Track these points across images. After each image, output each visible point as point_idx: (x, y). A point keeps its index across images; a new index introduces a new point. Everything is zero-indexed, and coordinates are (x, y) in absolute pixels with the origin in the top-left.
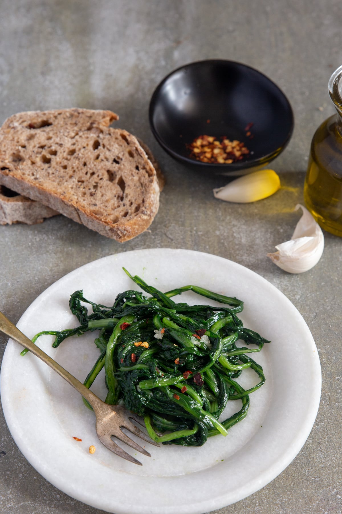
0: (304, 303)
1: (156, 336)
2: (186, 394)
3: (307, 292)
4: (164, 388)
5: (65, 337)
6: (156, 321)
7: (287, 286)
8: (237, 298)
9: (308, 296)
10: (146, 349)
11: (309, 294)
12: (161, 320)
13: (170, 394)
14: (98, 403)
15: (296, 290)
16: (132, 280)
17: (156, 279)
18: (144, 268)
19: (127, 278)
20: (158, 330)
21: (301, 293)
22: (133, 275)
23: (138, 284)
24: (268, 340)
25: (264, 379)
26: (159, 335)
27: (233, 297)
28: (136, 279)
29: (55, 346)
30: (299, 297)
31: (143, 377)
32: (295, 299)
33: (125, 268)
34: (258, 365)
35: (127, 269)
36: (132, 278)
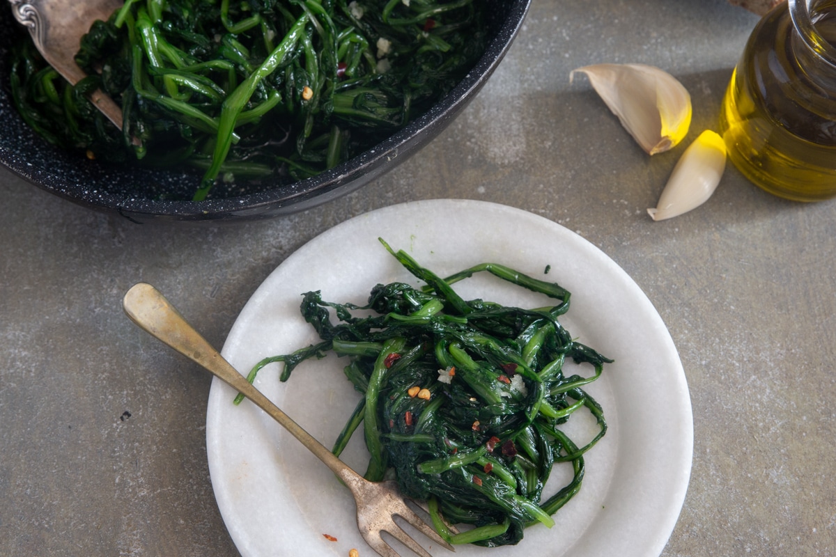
0: (558, 153)
1: (441, 379)
2: (492, 474)
3: (563, 135)
4: (458, 468)
5: (297, 362)
6: (440, 353)
7: (532, 125)
8: (559, 285)
9: (564, 141)
10: (428, 403)
11: (565, 139)
12: (447, 347)
13: (469, 477)
14: (358, 482)
15: (546, 132)
16: (395, 258)
17: (432, 252)
18: (412, 236)
19: (386, 254)
20: (444, 369)
21: (554, 137)
22: (396, 251)
23: (405, 265)
24: (610, 358)
25: (604, 429)
26: (445, 377)
27: (554, 283)
28: (401, 257)
29: (284, 378)
30: (550, 144)
31: (426, 457)
32: (545, 148)
33: (383, 238)
34: (596, 402)
35: (386, 239)
36: (394, 255)
